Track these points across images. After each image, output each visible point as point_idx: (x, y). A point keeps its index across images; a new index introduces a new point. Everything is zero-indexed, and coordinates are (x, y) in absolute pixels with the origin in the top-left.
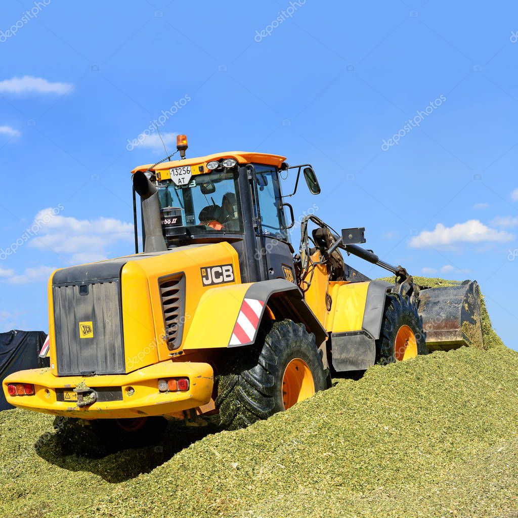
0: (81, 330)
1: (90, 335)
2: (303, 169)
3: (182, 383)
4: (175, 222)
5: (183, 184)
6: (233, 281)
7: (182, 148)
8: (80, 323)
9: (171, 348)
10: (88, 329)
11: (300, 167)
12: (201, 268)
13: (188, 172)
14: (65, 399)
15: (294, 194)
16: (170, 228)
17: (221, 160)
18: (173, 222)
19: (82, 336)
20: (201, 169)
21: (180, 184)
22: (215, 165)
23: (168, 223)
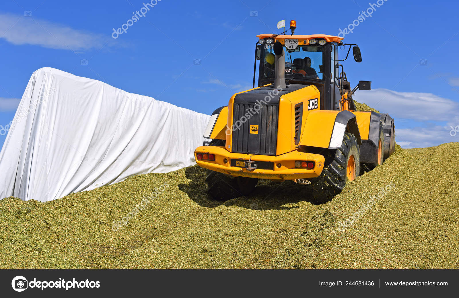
0: (251, 129)
1: (257, 132)
2: (353, 46)
3: (311, 164)
4: (290, 71)
5: (292, 49)
6: (317, 108)
7: (293, 28)
8: (251, 125)
9: (297, 143)
10: (255, 129)
11: (351, 45)
12: (308, 100)
13: (296, 43)
14: (236, 165)
15: (345, 60)
16: (288, 74)
17: (318, 39)
18: (288, 71)
19: (251, 132)
20: (305, 42)
21: (290, 48)
22: (314, 42)
23: (286, 71)
